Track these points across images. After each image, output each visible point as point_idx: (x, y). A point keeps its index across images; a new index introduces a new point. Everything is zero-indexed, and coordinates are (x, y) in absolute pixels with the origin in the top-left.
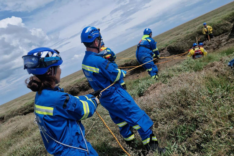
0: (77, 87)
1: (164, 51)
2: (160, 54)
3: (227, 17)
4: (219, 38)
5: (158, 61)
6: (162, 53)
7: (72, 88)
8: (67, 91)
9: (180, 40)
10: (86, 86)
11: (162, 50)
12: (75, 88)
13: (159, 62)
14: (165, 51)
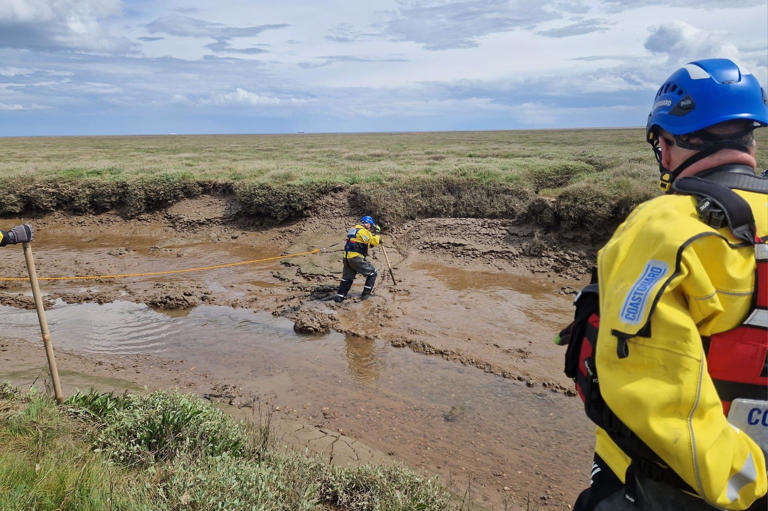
0: (50, 190)
1: (340, 195)
2: (326, 198)
3: (548, 171)
4: (483, 226)
5: (309, 216)
6: (331, 200)
7: (33, 189)
8: (15, 192)
9: (390, 184)
10: (79, 198)
11: (336, 190)
12: (44, 192)
13: (309, 220)
14: (342, 198)
